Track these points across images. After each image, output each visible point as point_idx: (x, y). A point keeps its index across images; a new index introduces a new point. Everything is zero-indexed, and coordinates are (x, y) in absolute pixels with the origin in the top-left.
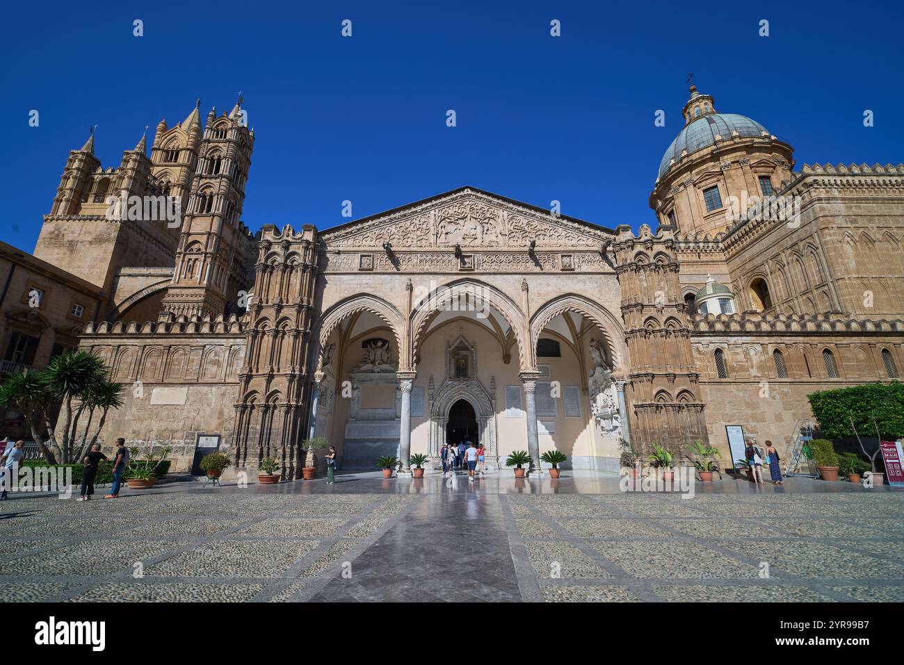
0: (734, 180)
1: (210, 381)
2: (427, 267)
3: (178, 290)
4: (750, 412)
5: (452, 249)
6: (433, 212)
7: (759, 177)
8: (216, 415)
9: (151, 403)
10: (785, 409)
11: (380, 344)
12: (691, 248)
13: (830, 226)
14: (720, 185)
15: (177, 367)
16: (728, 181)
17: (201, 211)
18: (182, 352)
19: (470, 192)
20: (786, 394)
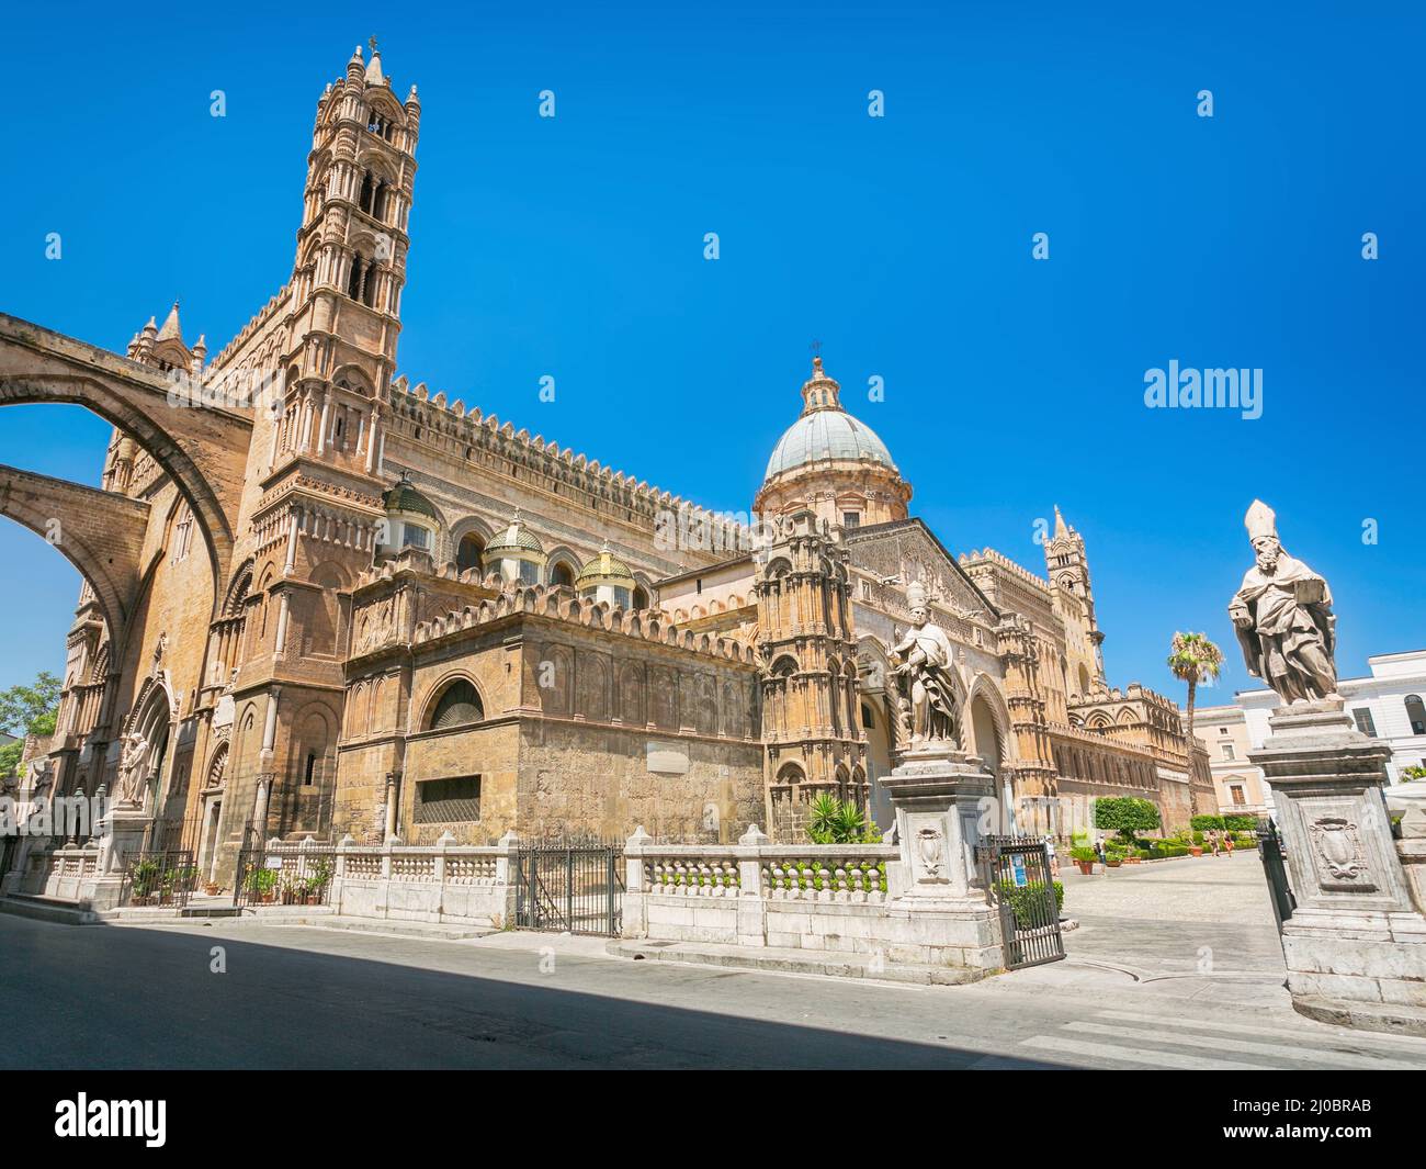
1: (710, 736)
9: (650, 767)
15: (666, 705)
18: (667, 679)
19: (919, 526)
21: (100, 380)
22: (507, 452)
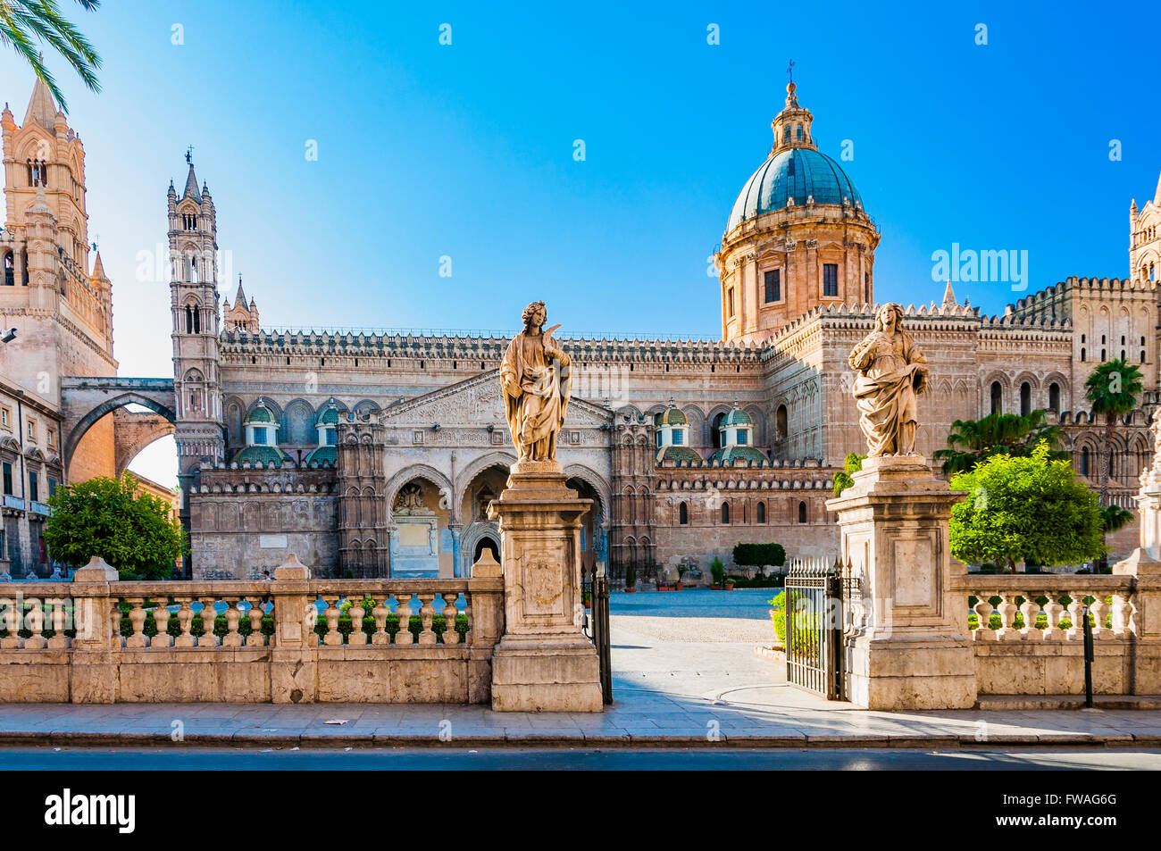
0: (796, 267)
1: (302, 530)
2: (467, 442)
3: (187, 425)
4: (697, 548)
5: (485, 426)
6: (469, 392)
7: (825, 265)
8: (312, 555)
9: (262, 547)
10: (721, 546)
11: (413, 490)
12: (731, 360)
13: (828, 372)
14: (782, 270)
15: (274, 519)
16: (791, 267)
17: (189, 332)
20: (724, 535)
21: (133, 392)
22: (348, 352)
